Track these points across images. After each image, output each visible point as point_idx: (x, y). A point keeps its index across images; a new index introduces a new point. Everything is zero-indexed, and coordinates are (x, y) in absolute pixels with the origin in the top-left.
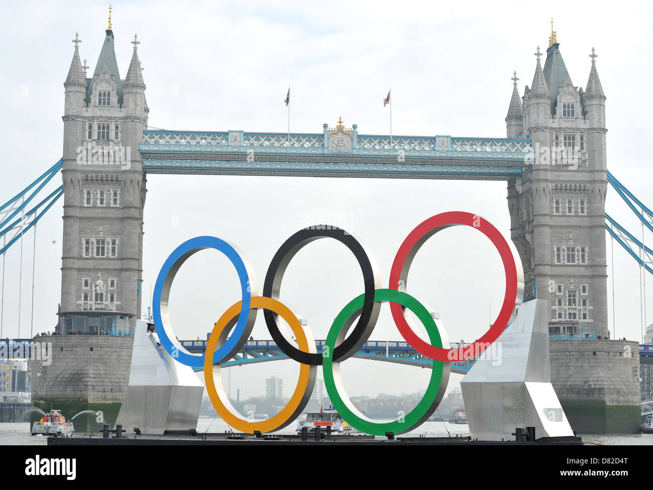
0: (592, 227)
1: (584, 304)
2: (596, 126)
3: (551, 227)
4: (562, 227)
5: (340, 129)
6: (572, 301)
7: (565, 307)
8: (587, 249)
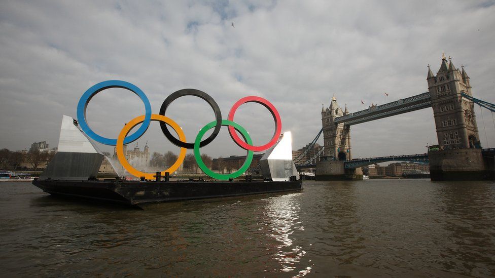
0: (457, 112)
1: (457, 138)
2: (452, 80)
3: (440, 116)
4: (444, 115)
5: (373, 106)
6: (452, 138)
7: (450, 140)
8: (456, 120)
